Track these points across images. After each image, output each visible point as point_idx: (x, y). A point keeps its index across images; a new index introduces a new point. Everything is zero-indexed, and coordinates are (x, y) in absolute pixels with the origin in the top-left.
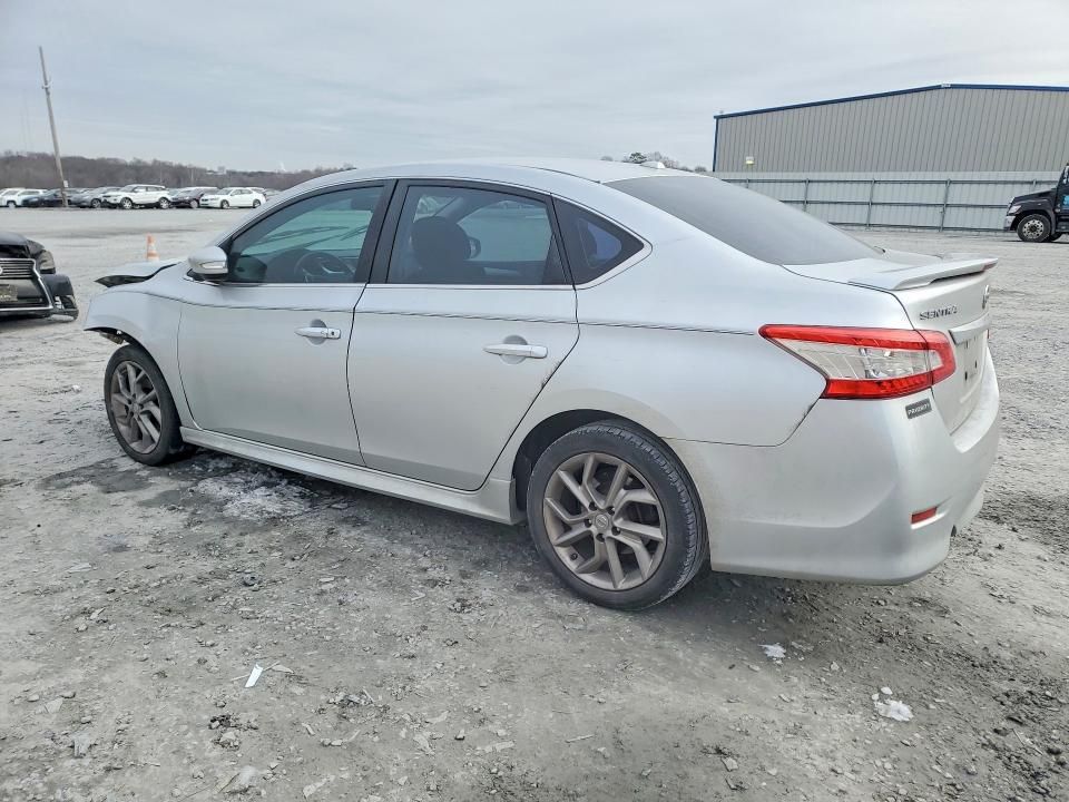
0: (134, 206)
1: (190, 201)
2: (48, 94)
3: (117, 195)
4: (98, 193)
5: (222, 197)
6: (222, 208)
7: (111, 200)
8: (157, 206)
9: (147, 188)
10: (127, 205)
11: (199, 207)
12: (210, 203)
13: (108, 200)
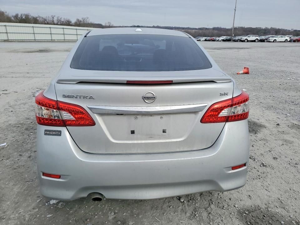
0: (248, 41)
1: (265, 40)
2: (235, 11)
3: (244, 38)
4: (239, 38)
5: (275, 39)
6: (274, 42)
7: (242, 40)
8: (254, 41)
9: (253, 36)
10: (246, 41)
11: (267, 41)
12: (270, 40)
13: (241, 39)
